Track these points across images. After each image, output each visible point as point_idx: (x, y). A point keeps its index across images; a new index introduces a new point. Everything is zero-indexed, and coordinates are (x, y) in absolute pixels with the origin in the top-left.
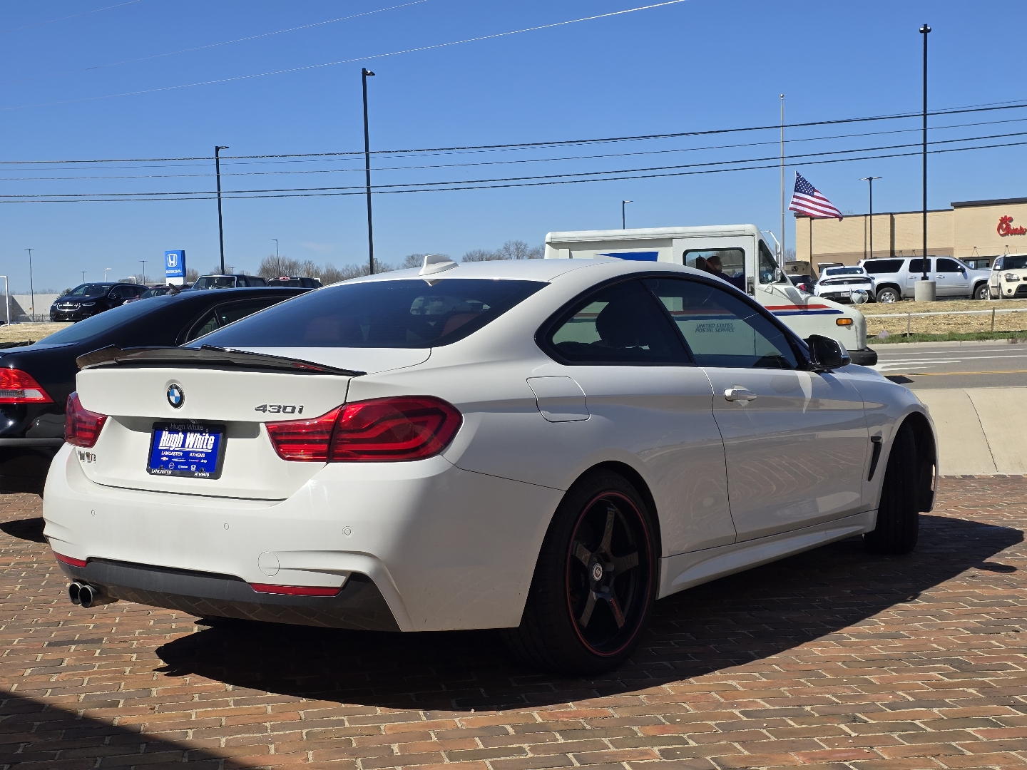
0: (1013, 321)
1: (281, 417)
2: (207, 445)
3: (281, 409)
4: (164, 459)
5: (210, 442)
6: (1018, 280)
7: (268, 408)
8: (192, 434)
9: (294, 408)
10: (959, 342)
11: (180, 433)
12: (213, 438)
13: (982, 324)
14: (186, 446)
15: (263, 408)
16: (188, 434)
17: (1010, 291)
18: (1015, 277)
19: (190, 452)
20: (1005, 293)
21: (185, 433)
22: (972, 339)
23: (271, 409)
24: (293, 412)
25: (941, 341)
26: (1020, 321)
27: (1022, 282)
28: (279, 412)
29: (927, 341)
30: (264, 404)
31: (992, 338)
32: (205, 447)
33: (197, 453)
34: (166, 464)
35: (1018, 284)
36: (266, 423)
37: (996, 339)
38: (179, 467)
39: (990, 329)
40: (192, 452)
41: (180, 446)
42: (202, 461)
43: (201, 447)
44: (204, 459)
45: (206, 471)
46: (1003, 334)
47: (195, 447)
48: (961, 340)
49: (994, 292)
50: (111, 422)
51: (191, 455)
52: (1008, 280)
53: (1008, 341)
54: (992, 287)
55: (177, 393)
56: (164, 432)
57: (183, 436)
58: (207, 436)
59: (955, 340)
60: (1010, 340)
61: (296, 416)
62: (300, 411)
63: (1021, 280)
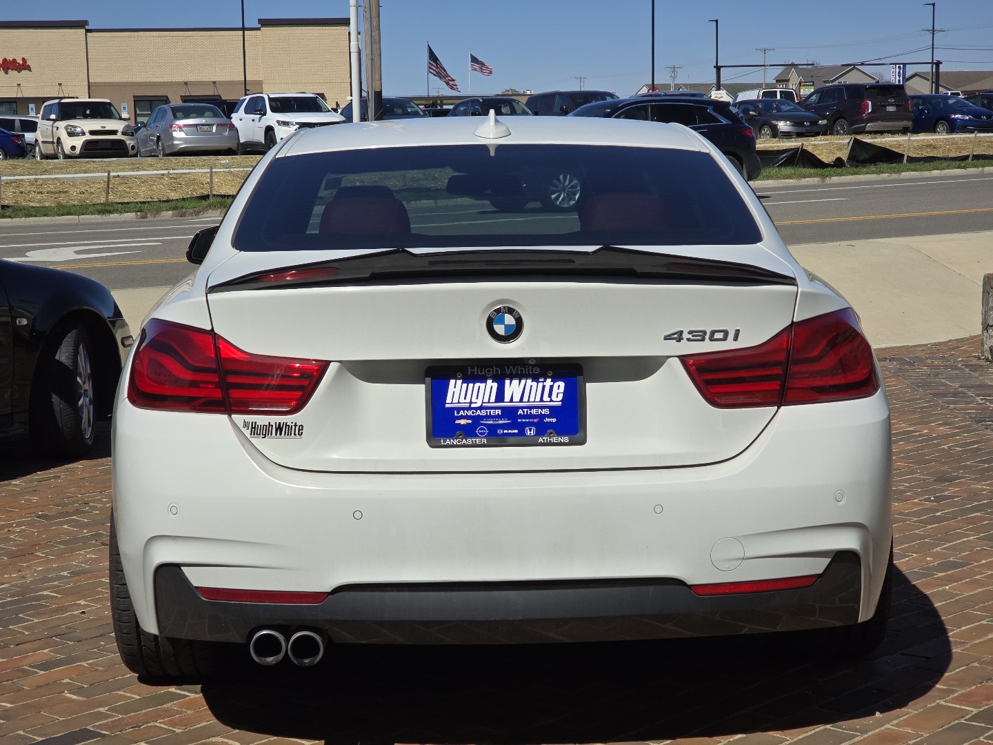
0: (120, 189)
1: (707, 347)
2: (550, 395)
3: (707, 337)
4: (463, 422)
5: (555, 391)
6: (84, 134)
7: (686, 335)
8: (515, 382)
9: (726, 333)
10: (77, 217)
11: (489, 382)
12: (562, 384)
13: (83, 193)
14: (507, 398)
15: (678, 336)
16: (507, 382)
17: (73, 148)
18: (78, 130)
19: (518, 408)
20: (67, 150)
21: (500, 380)
22: (92, 213)
23: (690, 336)
24: (725, 339)
25: (54, 216)
26: (128, 190)
27: (88, 137)
28: (703, 340)
29: (35, 216)
30: (681, 329)
31: (116, 211)
32: (546, 398)
33: (531, 408)
34: (469, 431)
35: (83, 139)
36: (680, 357)
37: (121, 213)
38: (500, 432)
39: (103, 200)
40: (522, 408)
41: (493, 399)
42: (547, 420)
43: (538, 399)
44: (549, 416)
45: (560, 434)
46: (125, 207)
47: (525, 399)
48: (79, 215)
49: (49, 150)
50: (339, 372)
51: (520, 412)
52: (71, 134)
53: (137, 215)
54: (43, 142)
55: (510, 320)
56: (452, 382)
57: (495, 385)
58: (549, 382)
59: (71, 214)
60: (139, 213)
61: (729, 345)
62: (736, 338)
63: (87, 134)
